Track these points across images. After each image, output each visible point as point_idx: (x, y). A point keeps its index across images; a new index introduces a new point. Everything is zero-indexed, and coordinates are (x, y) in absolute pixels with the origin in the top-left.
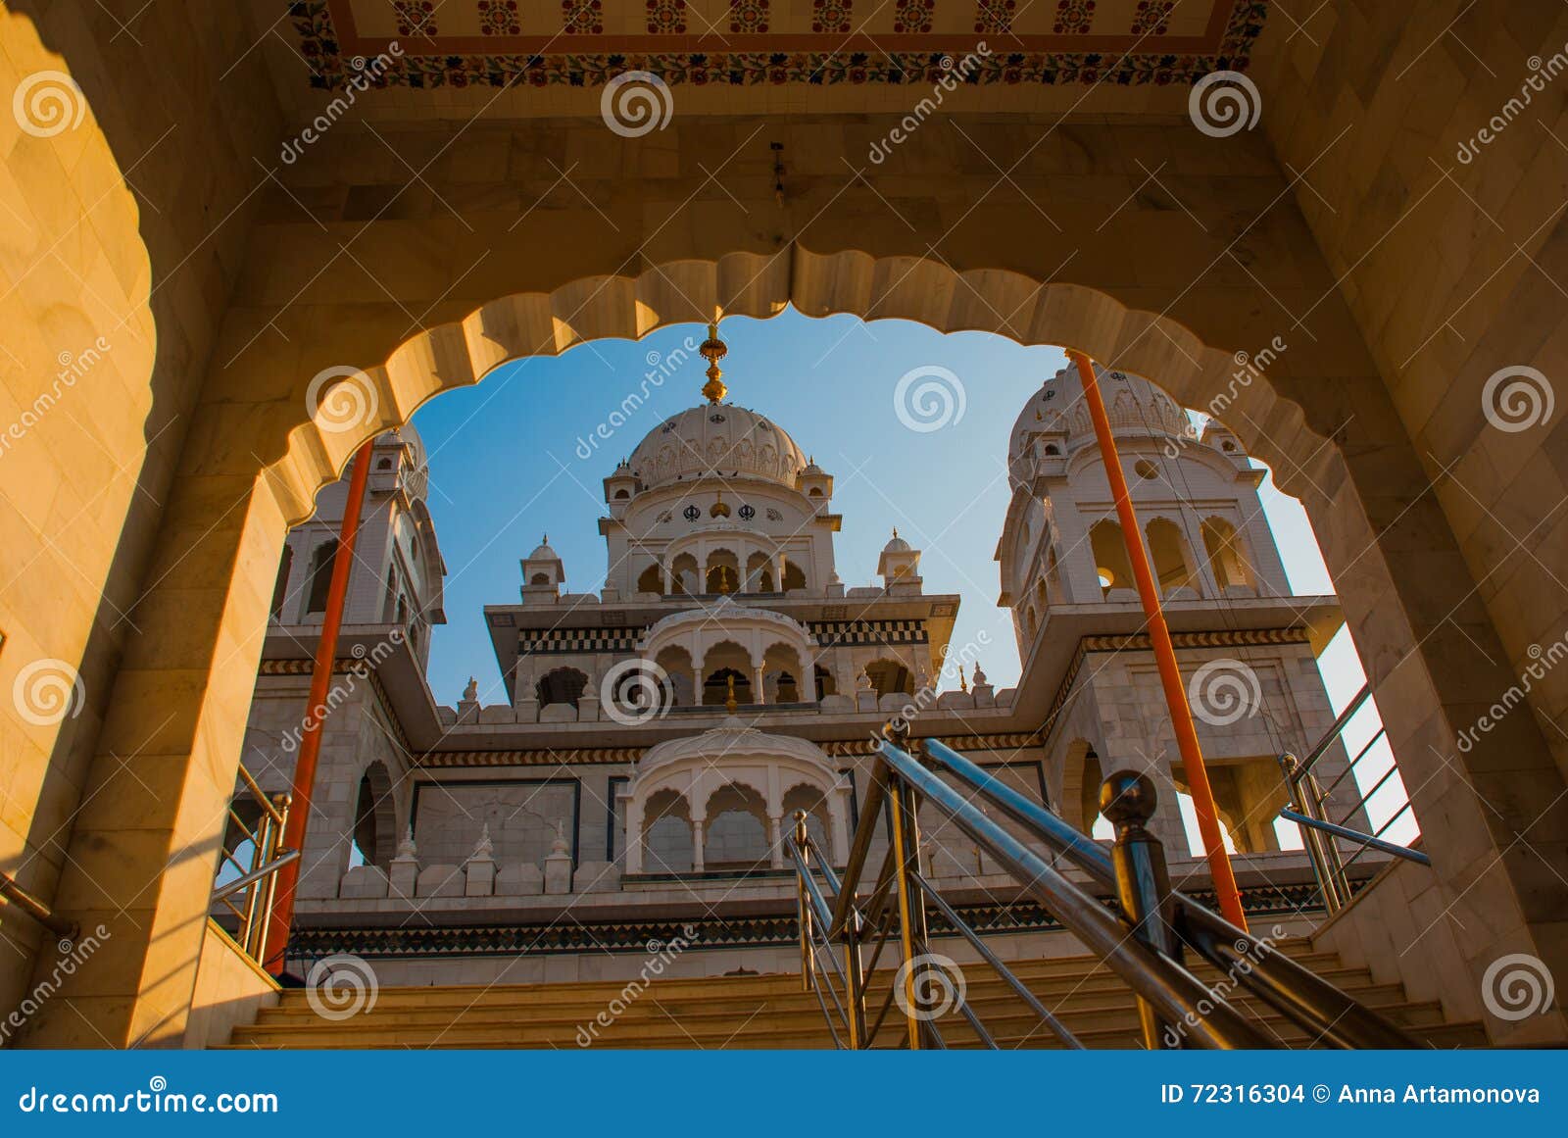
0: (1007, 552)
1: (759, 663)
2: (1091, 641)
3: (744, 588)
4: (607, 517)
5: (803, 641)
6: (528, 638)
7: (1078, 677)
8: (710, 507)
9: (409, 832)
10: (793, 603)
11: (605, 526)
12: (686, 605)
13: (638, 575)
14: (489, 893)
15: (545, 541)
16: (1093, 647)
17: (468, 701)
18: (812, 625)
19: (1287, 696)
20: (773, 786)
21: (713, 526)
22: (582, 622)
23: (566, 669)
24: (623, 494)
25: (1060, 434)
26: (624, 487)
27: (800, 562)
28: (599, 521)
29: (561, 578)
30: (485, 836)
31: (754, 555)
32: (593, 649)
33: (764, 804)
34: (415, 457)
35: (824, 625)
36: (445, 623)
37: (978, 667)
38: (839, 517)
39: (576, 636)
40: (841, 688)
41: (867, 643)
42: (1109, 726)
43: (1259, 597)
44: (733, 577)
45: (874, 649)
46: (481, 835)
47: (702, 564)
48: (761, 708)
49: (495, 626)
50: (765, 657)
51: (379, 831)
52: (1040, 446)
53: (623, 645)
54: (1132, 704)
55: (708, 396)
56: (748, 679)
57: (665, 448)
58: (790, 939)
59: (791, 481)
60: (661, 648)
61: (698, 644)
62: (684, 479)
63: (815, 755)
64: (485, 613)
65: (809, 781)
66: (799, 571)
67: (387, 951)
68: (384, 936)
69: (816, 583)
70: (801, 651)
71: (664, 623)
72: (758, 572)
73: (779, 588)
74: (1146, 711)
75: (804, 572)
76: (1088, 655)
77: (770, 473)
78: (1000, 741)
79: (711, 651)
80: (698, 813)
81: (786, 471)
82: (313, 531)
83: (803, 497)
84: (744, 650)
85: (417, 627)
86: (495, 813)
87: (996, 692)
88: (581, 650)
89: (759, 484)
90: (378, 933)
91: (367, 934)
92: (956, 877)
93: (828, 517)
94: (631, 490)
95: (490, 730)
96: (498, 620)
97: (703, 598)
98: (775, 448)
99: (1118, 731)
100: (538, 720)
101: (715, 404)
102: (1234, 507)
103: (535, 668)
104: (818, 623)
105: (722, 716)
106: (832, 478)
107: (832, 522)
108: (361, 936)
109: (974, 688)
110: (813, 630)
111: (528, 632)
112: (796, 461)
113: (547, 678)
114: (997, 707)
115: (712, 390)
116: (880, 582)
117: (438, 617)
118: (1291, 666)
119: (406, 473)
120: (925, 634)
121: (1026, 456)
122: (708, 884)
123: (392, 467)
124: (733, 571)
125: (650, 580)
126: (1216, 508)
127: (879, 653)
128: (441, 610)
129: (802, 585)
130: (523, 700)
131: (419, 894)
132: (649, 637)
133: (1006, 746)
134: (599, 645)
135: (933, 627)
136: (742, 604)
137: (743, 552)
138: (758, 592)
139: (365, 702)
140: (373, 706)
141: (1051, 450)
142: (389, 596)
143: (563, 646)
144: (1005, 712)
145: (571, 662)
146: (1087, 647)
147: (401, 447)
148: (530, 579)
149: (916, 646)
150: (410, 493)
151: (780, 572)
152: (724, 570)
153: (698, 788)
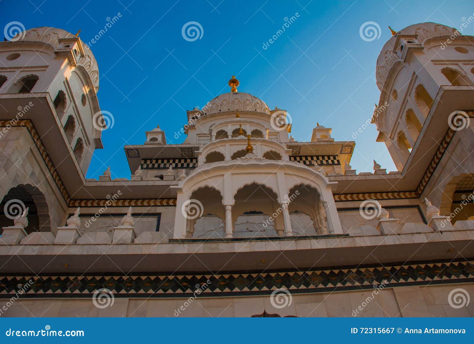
5: (284, 149)
6: (145, 163)
20: (281, 185)
22: (172, 156)
25: (413, 36)
31: (254, 130)
32: (176, 167)
33: (275, 196)
39: (168, 162)
47: (230, 131)
49: (131, 157)
52: (404, 41)
53: (191, 165)
60: (209, 153)
65: (306, 183)
70: (283, 154)
78: (395, 195)
79: (235, 155)
80: (229, 201)
96: (131, 153)
103: (147, 175)
111: (145, 160)
120: (338, 161)
123: (70, 47)
133: (399, 197)
134: (179, 165)
135: (342, 158)
137: (249, 129)
141: (410, 43)
143: (162, 166)
147: (76, 40)
148: (149, 140)
149: (335, 166)
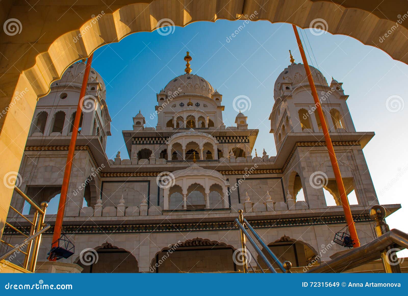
0: (273, 117)
1: (202, 148)
2: (299, 144)
3: (197, 127)
4: (158, 105)
5: (215, 142)
6: (135, 140)
7: (294, 154)
8: (187, 103)
9: (100, 197)
10: (211, 131)
11: (157, 108)
12: (180, 131)
13: (166, 122)
14: (123, 215)
15: (140, 112)
16: (299, 145)
17: (117, 158)
18: (216, 137)
19: (354, 160)
20: (207, 184)
21: (188, 109)
22: (150, 136)
23: (146, 149)
24: (162, 99)
25: (290, 83)
26: (162, 97)
27: (213, 119)
28: (155, 107)
29: (144, 122)
30: (122, 198)
31: (200, 117)
32: (154, 143)
33: (204, 189)
34: (102, 87)
35: (220, 137)
36: (111, 135)
37: (264, 150)
38: (224, 107)
39: (149, 140)
40: (224, 155)
41: (232, 142)
42: (304, 168)
43: (346, 132)
44: (194, 123)
45: (234, 144)
46: (121, 198)
47: (185, 119)
48: (202, 161)
49: (126, 137)
50: (203, 146)
51: (92, 196)
52: (284, 87)
53: (162, 142)
54: (310, 162)
55: (186, 72)
56: (198, 152)
57: (174, 86)
58: (212, 229)
59: (210, 96)
60: (173, 143)
61: (184, 143)
62: (180, 95)
63: (218, 175)
64: (122, 133)
65: (217, 183)
66: (212, 122)
67: (94, 232)
68: (93, 227)
69: (218, 125)
70: (214, 145)
71: (174, 136)
72: (201, 122)
73: (207, 126)
74: (314, 164)
75: (214, 122)
76: (298, 147)
77: (204, 94)
78: (270, 171)
79: (188, 144)
80: (185, 192)
81: (209, 93)
82: (72, 108)
83: (214, 101)
84: (197, 144)
85: (103, 136)
86: (125, 190)
87: (269, 157)
88: (150, 144)
89: (201, 97)
90: (91, 227)
91: (88, 227)
92: (260, 212)
93: (221, 107)
94: (164, 98)
95: (123, 166)
96: (126, 135)
97: (185, 129)
98: (206, 86)
99: (306, 170)
100: (138, 164)
101: (189, 74)
102: (339, 106)
103: (137, 149)
104: (218, 137)
105: (191, 163)
106: (222, 95)
107: (222, 108)
108: (86, 227)
109: (263, 156)
110: (217, 138)
111: (135, 138)
112: (211, 90)
113: (140, 151)
114: (270, 162)
115: (187, 70)
116: (235, 125)
117: (109, 134)
118: (355, 152)
119: (99, 92)
120: (248, 140)
121: (280, 90)
122: (188, 213)
123: (95, 90)
124: (194, 122)
125: (170, 124)
126: (334, 106)
127: (235, 145)
128: (110, 132)
129: (213, 126)
130: (134, 158)
131: (103, 215)
132: (170, 140)
133: (272, 173)
134: (155, 142)
135: (251, 138)
136: (197, 131)
137: (197, 116)
138: (201, 127)
139: (87, 158)
140: (89, 159)
141: (287, 88)
142: (94, 128)
143: (145, 142)
144: (272, 163)
145: (147, 147)
146: (297, 145)
147: (98, 84)
148: (135, 123)
149: (246, 144)
150: (100, 97)
151: (207, 122)
152: (191, 121)
153: (185, 185)
